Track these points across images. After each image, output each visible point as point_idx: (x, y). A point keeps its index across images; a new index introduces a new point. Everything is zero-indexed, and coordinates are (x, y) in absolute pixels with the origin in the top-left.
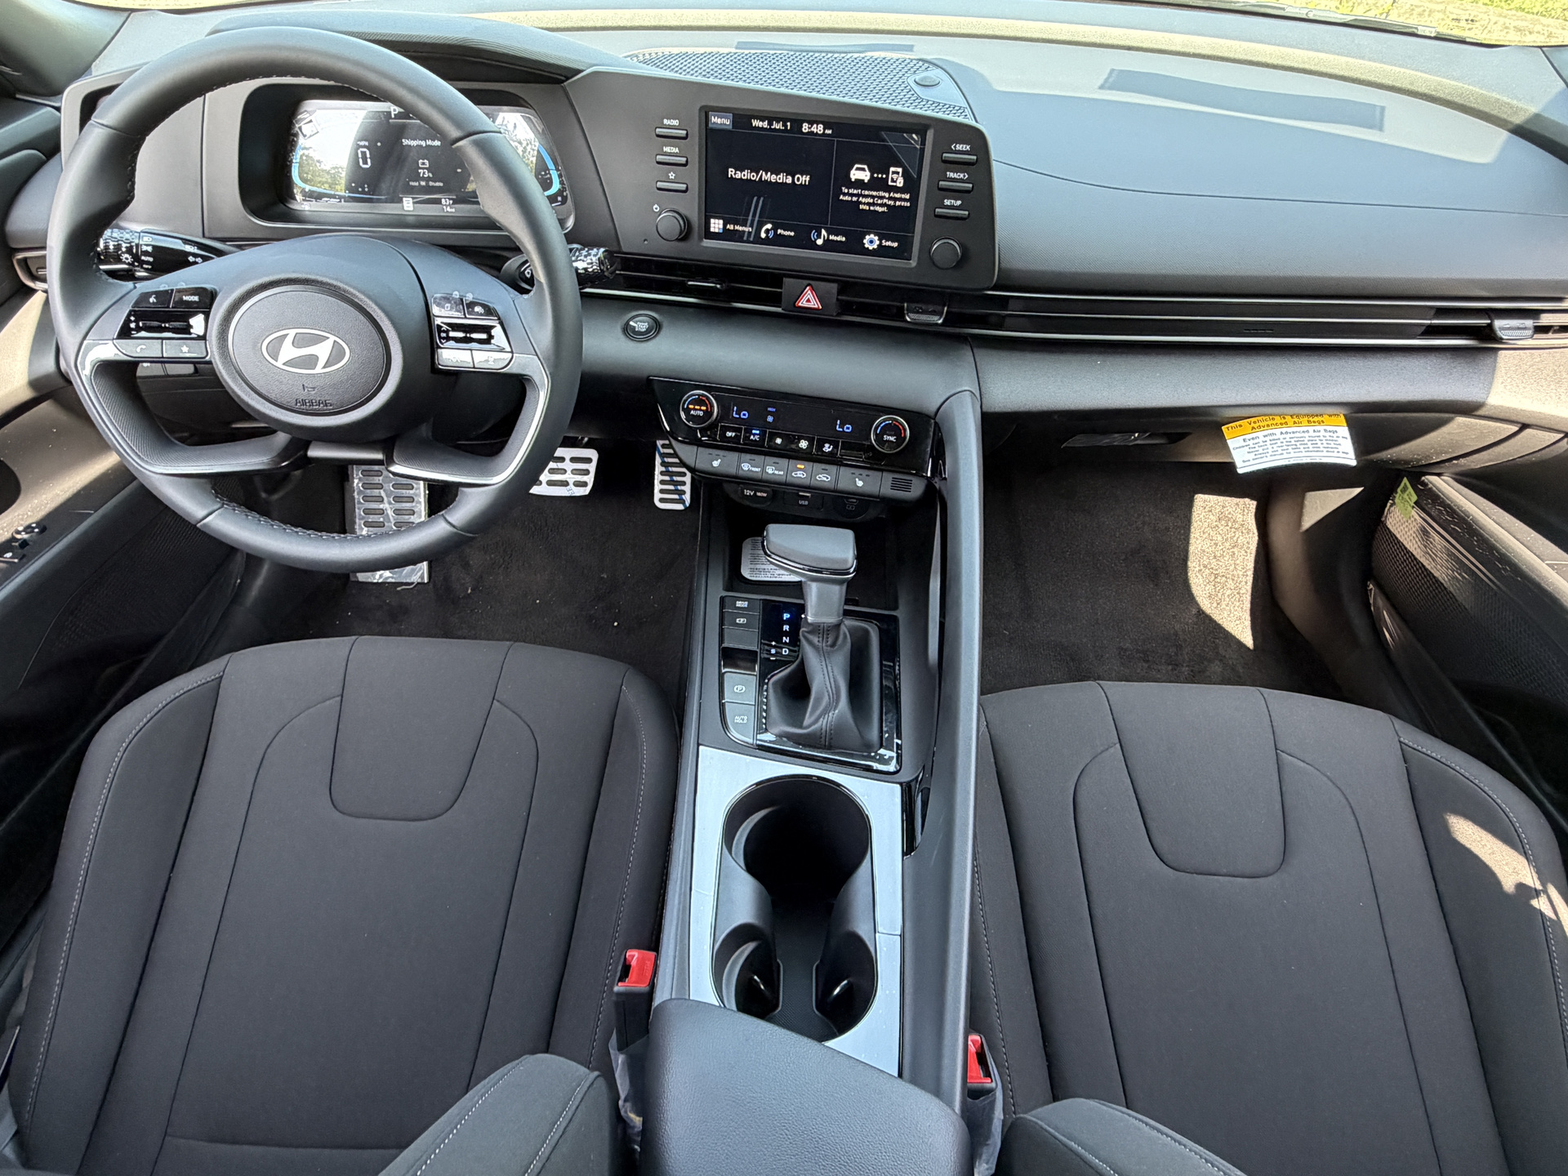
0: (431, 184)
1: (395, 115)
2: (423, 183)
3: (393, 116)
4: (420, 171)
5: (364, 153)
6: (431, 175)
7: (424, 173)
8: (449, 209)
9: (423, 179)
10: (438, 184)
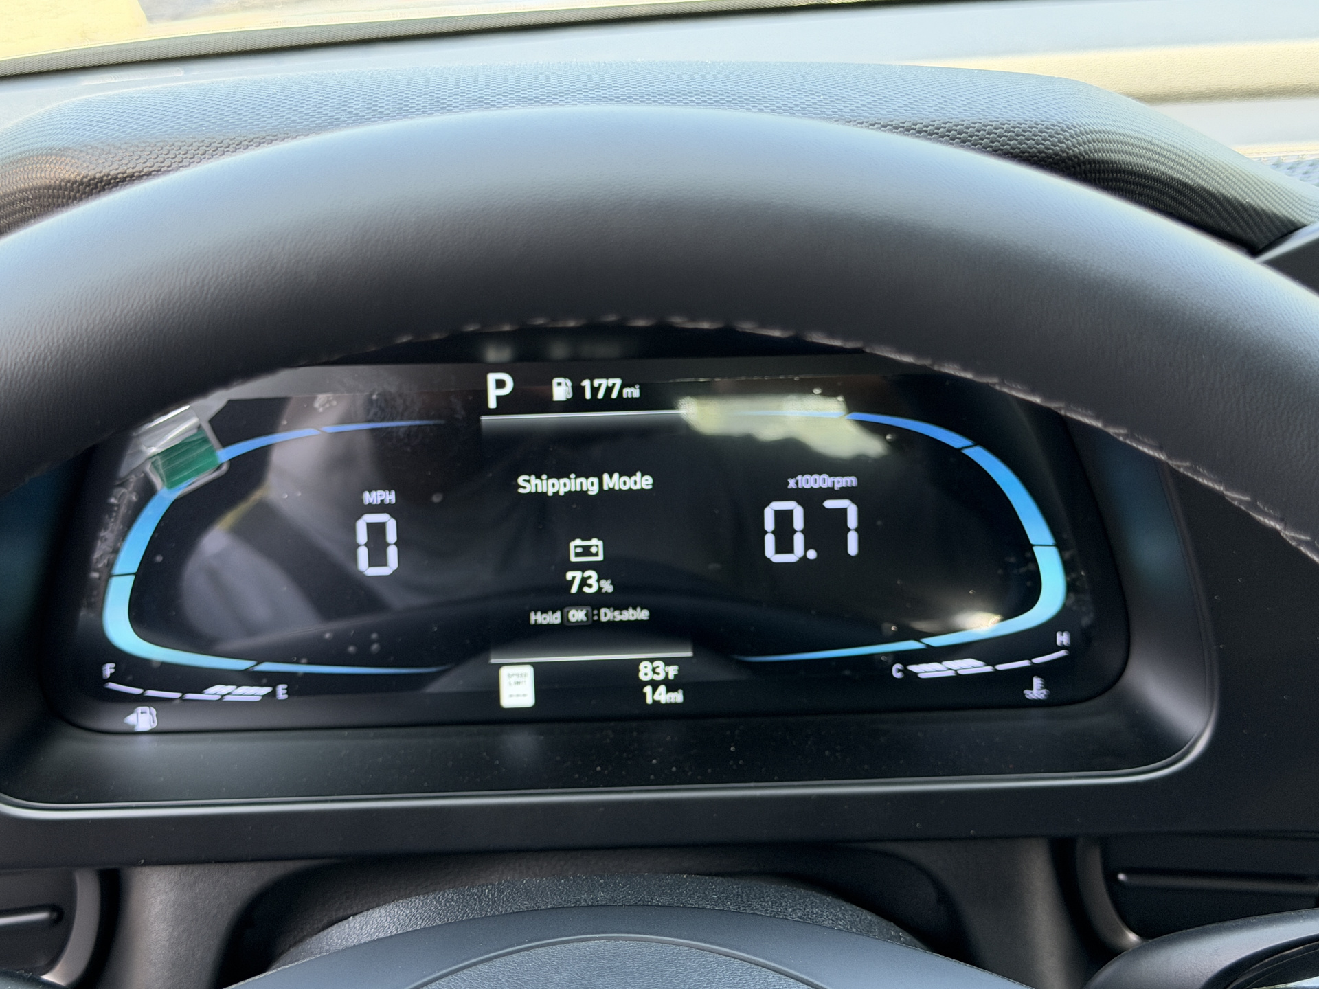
0: (607, 615)
1: (499, 398)
2: (577, 615)
3: (492, 404)
4: (569, 575)
5: (377, 531)
6: (607, 587)
7: (584, 582)
8: (663, 696)
9: (581, 600)
10: (630, 615)
